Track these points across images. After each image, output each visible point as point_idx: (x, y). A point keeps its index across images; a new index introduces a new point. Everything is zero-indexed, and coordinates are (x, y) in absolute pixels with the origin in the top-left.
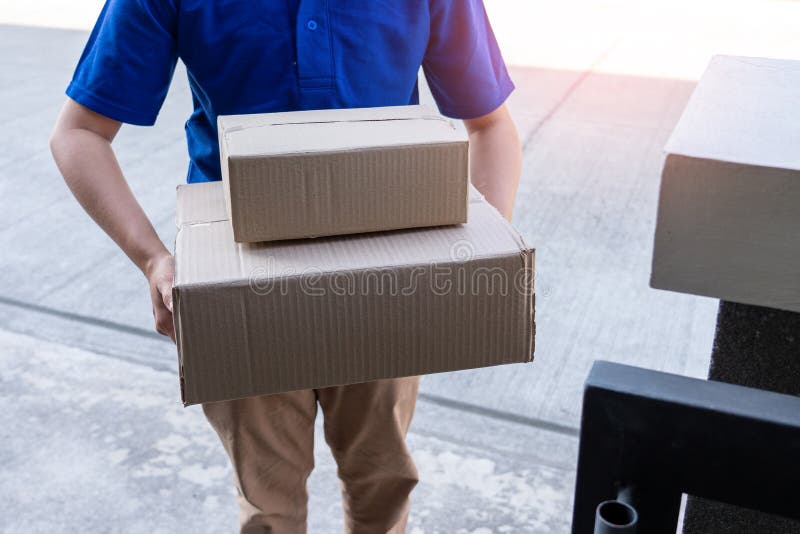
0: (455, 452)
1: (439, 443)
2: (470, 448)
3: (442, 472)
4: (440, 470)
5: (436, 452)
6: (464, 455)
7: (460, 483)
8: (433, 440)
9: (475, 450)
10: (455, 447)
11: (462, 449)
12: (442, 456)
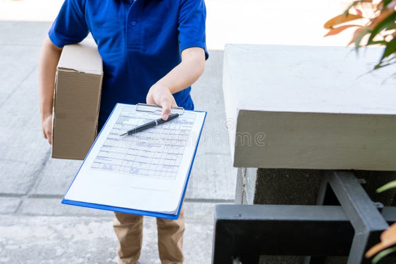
0: (96, 221)
1: (87, 218)
2: (103, 218)
3: (92, 232)
4: (91, 232)
5: (87, 223)
6: (101, 222)
7: (102, 236)
8: (84, 217)
9: (106, 218)
10: (96, 219)
11: (99, 219)
12: (90, 224)
